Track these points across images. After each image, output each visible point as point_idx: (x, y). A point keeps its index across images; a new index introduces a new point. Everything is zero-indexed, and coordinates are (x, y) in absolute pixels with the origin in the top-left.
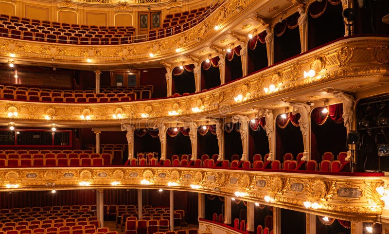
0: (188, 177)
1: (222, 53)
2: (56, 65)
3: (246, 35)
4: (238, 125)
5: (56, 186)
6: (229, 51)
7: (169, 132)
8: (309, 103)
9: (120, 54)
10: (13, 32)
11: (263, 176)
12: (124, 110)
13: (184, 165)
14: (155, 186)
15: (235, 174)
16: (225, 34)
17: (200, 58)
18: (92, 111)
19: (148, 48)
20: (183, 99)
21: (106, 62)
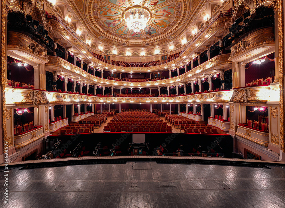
0: (175, 99)
1: (186, 64)
2: (141, 73)
3: (192, 58)
4: (190, 84)
5: (141, 102)
6: (187, 63)
7: (170, 88)
8: (210, 74)
9: (157, 68)
10: (131, 66)
11: (196, 95)
12: (158, 82)
13: (174, 96)
14: (166, 102)
15: (188, 96)
16: (186, 59)
17: (179, 66)
18: (150, 83)
19: (164, 65)
20: (174, 78)
21: (153, 70)
